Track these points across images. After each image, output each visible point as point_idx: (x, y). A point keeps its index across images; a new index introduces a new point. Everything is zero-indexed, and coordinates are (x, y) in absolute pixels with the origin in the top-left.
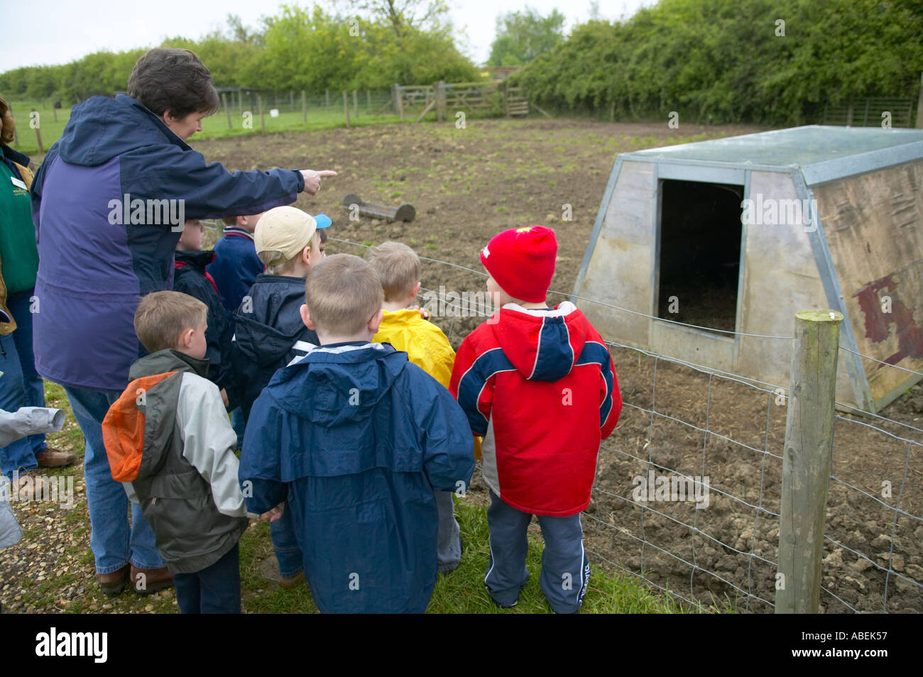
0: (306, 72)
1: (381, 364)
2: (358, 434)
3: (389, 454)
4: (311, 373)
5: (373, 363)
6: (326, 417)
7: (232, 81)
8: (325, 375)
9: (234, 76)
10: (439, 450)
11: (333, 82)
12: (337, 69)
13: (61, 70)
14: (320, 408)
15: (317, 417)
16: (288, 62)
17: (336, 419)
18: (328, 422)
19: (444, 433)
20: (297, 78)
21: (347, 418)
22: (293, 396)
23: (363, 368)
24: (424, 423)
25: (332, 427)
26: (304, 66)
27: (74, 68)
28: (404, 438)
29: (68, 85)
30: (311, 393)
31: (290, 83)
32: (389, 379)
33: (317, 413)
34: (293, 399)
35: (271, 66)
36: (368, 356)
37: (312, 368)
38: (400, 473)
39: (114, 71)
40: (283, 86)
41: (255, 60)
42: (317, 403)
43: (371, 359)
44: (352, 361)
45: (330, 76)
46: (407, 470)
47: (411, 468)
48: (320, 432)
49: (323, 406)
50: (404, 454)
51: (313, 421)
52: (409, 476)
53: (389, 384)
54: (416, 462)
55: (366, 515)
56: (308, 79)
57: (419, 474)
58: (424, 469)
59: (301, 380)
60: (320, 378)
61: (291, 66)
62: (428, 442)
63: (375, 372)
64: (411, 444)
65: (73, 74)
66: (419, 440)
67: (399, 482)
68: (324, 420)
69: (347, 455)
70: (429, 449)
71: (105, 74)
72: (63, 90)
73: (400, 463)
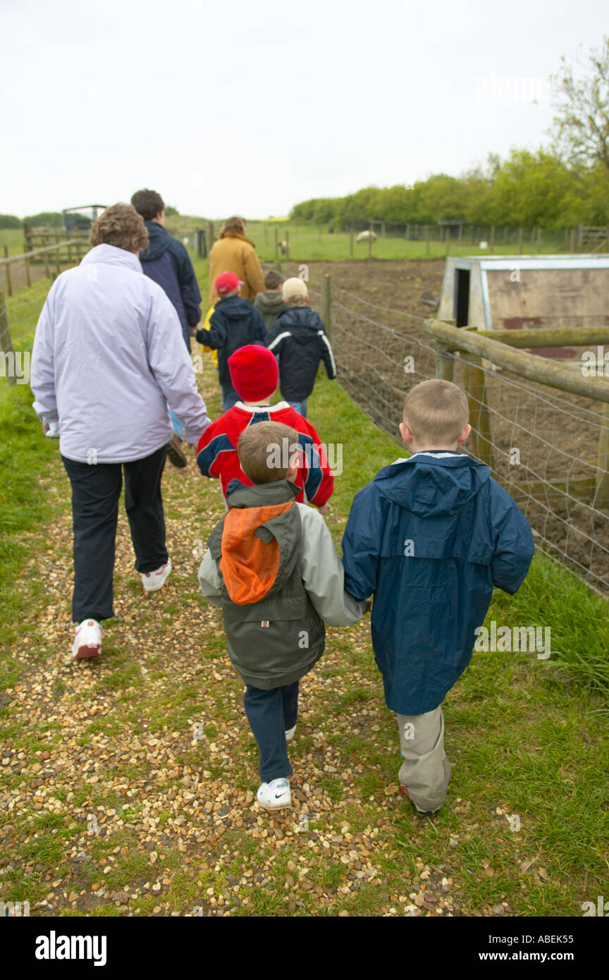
0: (521, 210)
1: (473, 472)
2: (446, 527)
3: (465, 547)
4: (419, 470)
5: (467, 469)
6: (424, 509)
7: (462, 216)
8: (430, 472)
9: (465, 212)
10: (508, 549)
11: (541, 220)
12: (547, 209)
13: (338, 202)
14: (420, 500)
15: (416, 508)
16: (508, 201)
17: (432, 511)
18: (424, 513)
19: (514, 536)
20: (513, 215)
21: (443, 511)
22: (400, 488)
23: (460, 472)
24: (498, 526)
25: (426, 518)
26: (521, 205)
27: (349, 200)
28: (480, 535)
29: (342, 214)
30: (415, 487)
31: (507, 219)
32: (478, 485)
33: (416, 505)
34: (398, 491)
35: (493, 205)
36: (465, 463)
37: (418, 466)
38: (472, 564)
39: (375, 205)
40: (501, 222)
41: (483, 198)
42: (418, 497)
43: (466, 466)
44: (452, 465)
45: (540, 215)
46: (478, 562)
47: (482, 561)
48: (415, 521)
49: (424, 499)
50: (477, 548)
51: (414, 510)
52: (478, 567)
53: (477, 489)
54: (487, 557)
55: (438, 596)
56: (520, 217)
57: (487, 566)
58: (491, 565)
59: (408, 477)
60: (425, 476)
61: (510, 204)
62: (499, 541)
63: (468, 476)
64: (487, 541)
65: (347, 205)
66: (494, 539)
67: (469, 573)
68: (422, 511)
69: (435, 542)
70: (499, 547)
71: (369, 206)
72: (337, 218)
73: (474, 555)
